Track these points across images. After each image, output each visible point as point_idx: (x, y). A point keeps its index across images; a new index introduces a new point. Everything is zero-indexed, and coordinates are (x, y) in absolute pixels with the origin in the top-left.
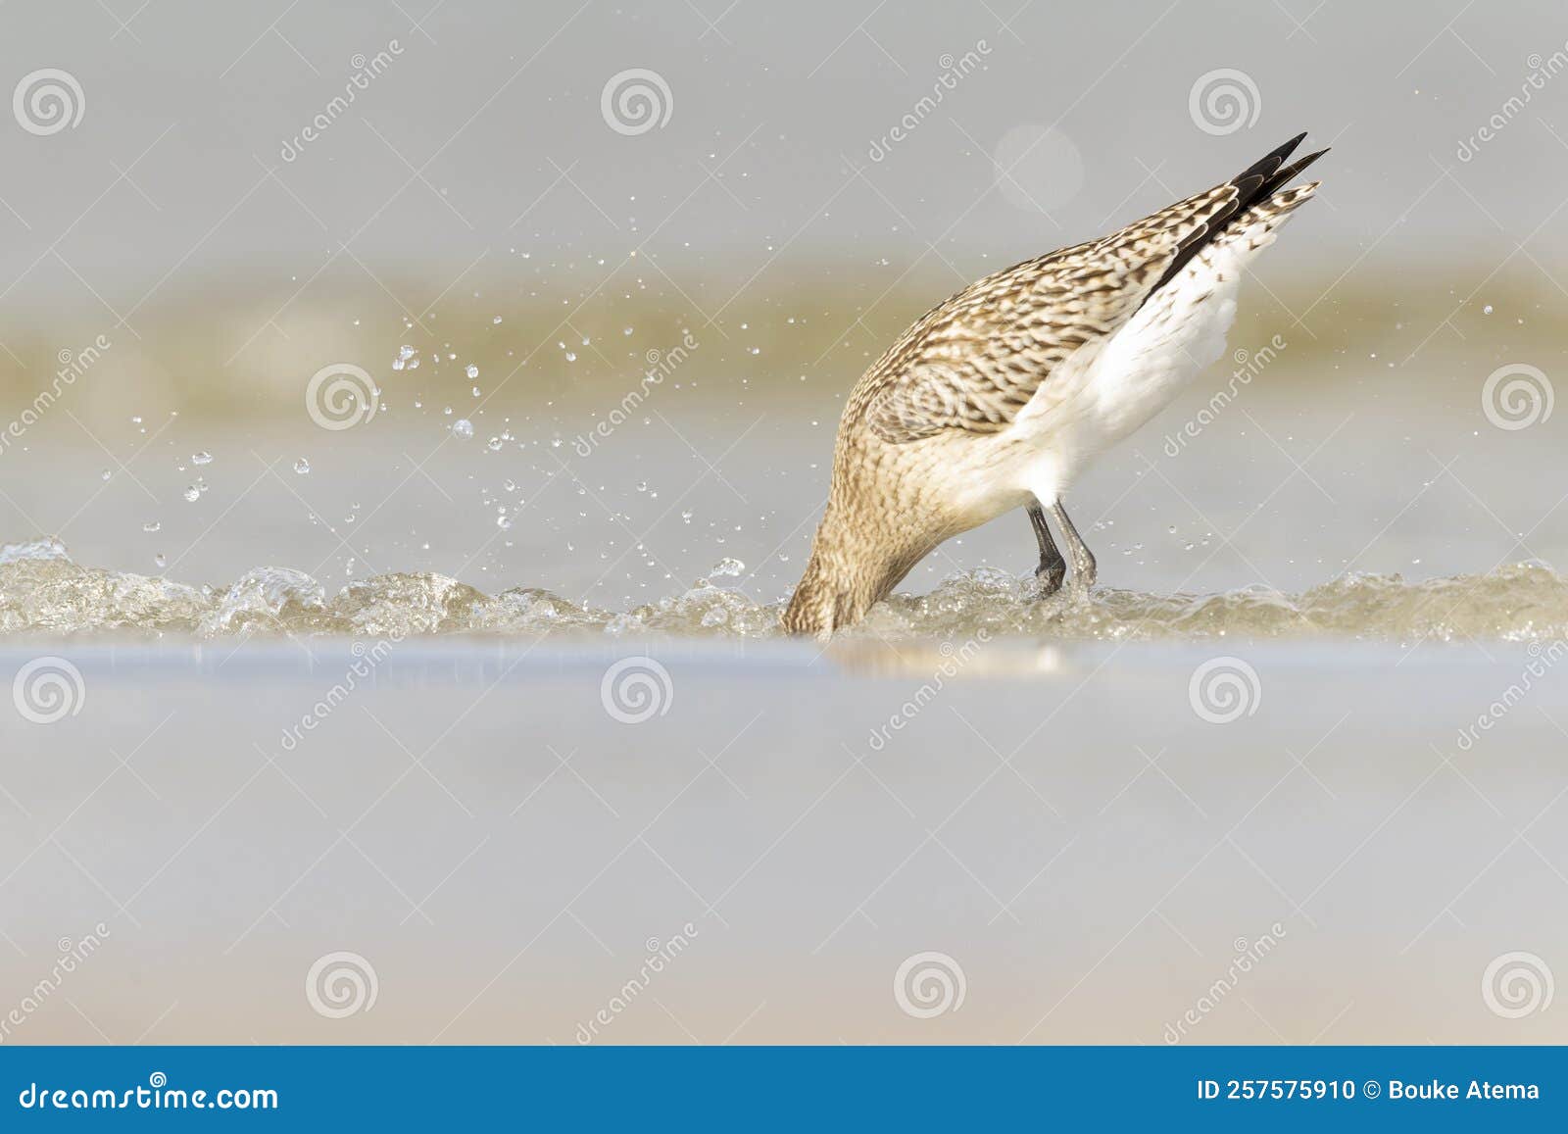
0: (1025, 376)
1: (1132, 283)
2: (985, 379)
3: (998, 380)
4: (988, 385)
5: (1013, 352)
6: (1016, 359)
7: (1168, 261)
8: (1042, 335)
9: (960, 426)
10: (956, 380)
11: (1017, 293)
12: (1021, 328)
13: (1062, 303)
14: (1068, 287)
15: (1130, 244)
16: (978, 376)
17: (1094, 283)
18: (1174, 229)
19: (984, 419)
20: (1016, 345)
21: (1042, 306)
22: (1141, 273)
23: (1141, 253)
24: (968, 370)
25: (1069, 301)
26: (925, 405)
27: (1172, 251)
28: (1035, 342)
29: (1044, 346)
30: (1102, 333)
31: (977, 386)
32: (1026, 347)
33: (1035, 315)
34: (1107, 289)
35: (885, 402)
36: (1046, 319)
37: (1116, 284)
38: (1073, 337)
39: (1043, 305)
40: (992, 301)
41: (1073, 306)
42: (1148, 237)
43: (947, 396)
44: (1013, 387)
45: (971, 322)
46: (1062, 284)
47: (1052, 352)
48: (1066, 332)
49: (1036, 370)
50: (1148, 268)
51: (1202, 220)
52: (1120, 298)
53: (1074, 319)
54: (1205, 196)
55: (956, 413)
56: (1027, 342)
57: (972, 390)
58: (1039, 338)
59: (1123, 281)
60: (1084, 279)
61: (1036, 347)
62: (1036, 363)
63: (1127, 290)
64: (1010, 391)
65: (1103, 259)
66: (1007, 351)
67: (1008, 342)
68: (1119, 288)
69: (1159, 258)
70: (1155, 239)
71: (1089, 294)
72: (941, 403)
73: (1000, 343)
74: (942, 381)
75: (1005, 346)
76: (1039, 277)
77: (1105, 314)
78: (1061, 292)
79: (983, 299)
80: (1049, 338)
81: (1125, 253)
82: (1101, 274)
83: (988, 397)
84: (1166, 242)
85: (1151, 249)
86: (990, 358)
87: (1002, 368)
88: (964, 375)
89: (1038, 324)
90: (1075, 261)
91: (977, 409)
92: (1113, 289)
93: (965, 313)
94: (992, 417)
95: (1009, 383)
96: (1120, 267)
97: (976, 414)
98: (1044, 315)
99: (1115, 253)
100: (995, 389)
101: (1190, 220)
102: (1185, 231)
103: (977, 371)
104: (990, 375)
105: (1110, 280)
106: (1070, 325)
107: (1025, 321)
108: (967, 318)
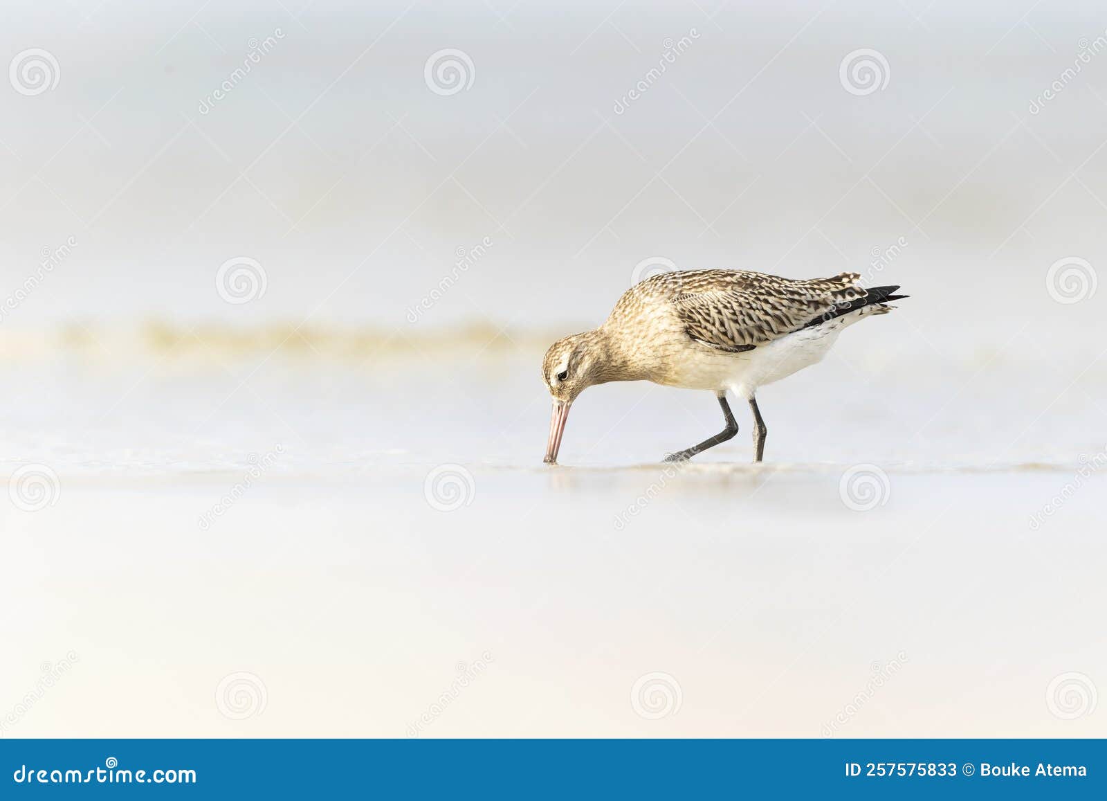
2: (734, 314)
3: (740, 318)
4: (735, 317)
5: (751, 308)
6: (751, 312)
8: (767, 307)
9: (711, 332)
12: (758, 299)
13: (780, 298)
19: (725, 334)
20: (754, 305)
21: (770, 294)
23: (819, 295)
24: (729, 305)
26: (700, 311)
28: (763, 309)
29: (766, 313)
31: (730, 316)
32: (758, 309)
33: (766, 297)
34: (801, 303)
36: (771, 301)
44: (745, 325)
48: (777, 313)
53: (784, 309)
55: (714, 324)
57: (727, 316)
60: (793, 293)
61: (762, 312)
62: (759, 319)
67: (751, 302)
70: (825, 293)
72: (708, 315)
73: (747, 301)
74: (713, 304)
75: (748, 303)
80: (770, 311)
87: (744, 314)
88: (725, 307)
89: (766, 301)
91: (724, 327)
92: (804, 304)
94: (729, 334)
97: (722, 329)
98: (771, 299)
100: (736, 321)
103: (732, 308)
104: (737, 314)
105: (803, 298)
107: (762, 297)
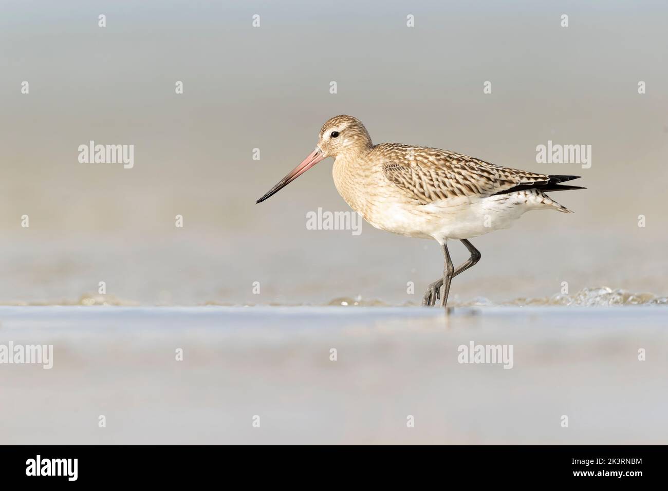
0: (446, 188)
1: (498, 184)
7: (514, 185)
10: (421, 174)
11: (461, 161)
14: (476, 169)
15: (504, 171)
16: (430, 178)
17: (485, 174)
18: (521, 177)
22: (503, 182)
25: (474, 173)
27: (517, 183)
30: (479, 192)
35: (391, 167)
37: (493, 180)
38: (469, 185)
39: (465, 169)
40: (450, 158)
41: (475, 176)
42: (511, 174)
43: (415, 177)
45: (439, 160)
46: (475, 167)
47: (459, 186)
49: (451, 189)
50: (506, 183)
51: (533, 181)
52: (491, 185)
54: (538, 175)
56: (453, 177)
58: (457, 178)
59: (495, 181)
63: (495, 184)
64: (438, 190)
65: (492, 169)
66: (444, 175)
68: (493, 182)
69: (511, 182)
71: (482, 176)
76: (470, 161)
77: (484, 186)
78: (473, 169)
79: (447, 155)
81: (501, 173)
82: (490, 173)
83: (429, 186)
84: (517, 179)
85: (510, 178)
86: (437, 174)
90: (484, 164)
93: (439, 155)
95: (439, 187)
96: (497, 176)
99: (498, 170)
101: (529, 178)
102: (525, 180)
106: (470, 181)
108: (438, 158)
